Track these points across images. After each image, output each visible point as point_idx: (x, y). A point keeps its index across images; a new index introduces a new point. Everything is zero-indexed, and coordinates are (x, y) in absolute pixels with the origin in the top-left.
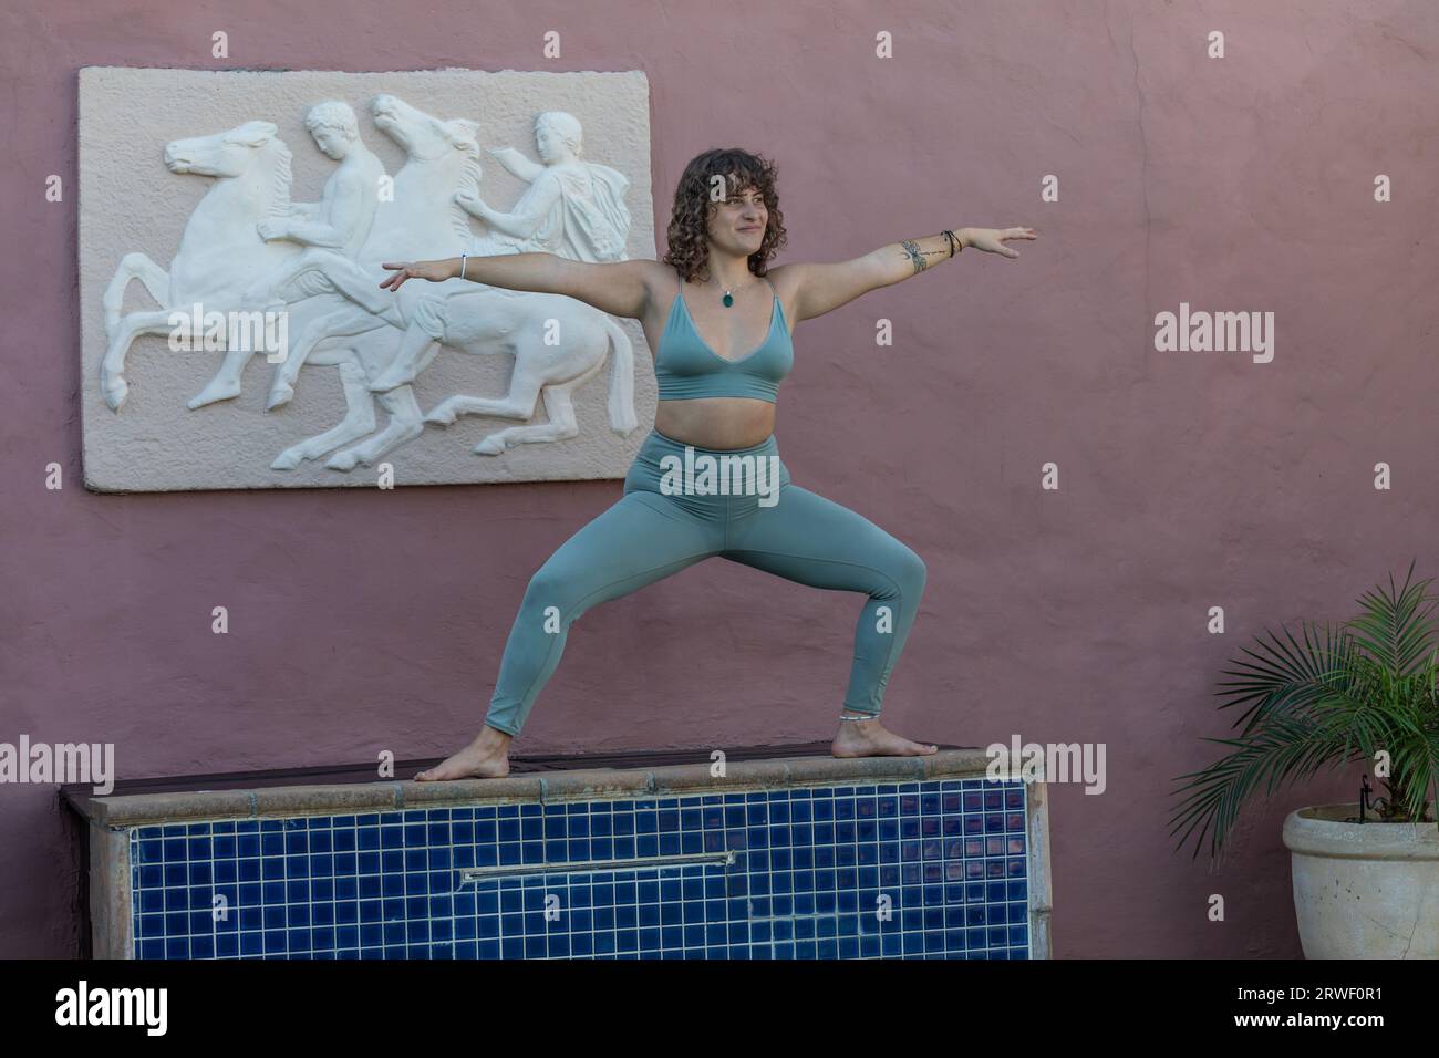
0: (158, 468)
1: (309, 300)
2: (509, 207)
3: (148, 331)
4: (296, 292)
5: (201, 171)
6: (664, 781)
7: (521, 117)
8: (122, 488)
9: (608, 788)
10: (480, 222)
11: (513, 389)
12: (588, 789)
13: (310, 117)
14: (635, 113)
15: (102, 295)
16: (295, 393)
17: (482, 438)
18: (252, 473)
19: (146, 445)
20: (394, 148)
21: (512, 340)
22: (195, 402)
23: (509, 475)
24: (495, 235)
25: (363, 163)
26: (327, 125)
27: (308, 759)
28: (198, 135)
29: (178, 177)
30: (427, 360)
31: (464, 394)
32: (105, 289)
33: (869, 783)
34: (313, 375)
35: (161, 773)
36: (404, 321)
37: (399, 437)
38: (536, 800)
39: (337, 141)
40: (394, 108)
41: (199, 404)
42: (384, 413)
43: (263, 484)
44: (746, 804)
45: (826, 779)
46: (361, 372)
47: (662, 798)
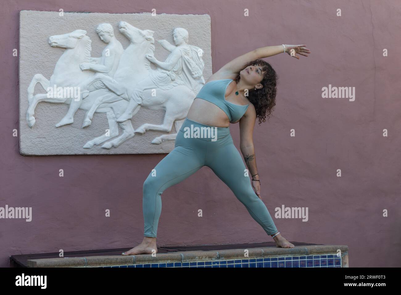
0: (45, 147)
1: (98, 90)
2: (163, 59)
3: (43, 100)
4: (93, 87)
5: (61, 46)
6: (222, 255)
7: (168, 30)
8: (33, 154)
9: (204, 257)
10: (154, 65)
11: (165, 121)
12: (197, 257)
13: (98, 28)
14: (206, 29)
15: (27, 88)
16: (92, 122)
17: (154, 138)
18: (77, 149)
19: (41, 139)
20: (126, 39)
21: (164, 105)
22: (58, 125)
23: (163, 151)
24: (159, 69)
25: (115, 44)
26: (104, 31)
27: (94, 247)
28: (60, 34)
29: (53, 48)
30: (136, 112)
31: (148, 123)
32: (28, 86)
33: (290, 256)
34: (98, 116)
35: (45, 252)
36: (129, 98)
37: (127, 138)
38: (179, 261)
39: (107, 37)
40: (126, 26)
41: (60, 125)
42: (121, 129)
43: (80, 153)
44: (249, 263)
45: (276, 254)
46: (114, 115)
47: (221, 261)
